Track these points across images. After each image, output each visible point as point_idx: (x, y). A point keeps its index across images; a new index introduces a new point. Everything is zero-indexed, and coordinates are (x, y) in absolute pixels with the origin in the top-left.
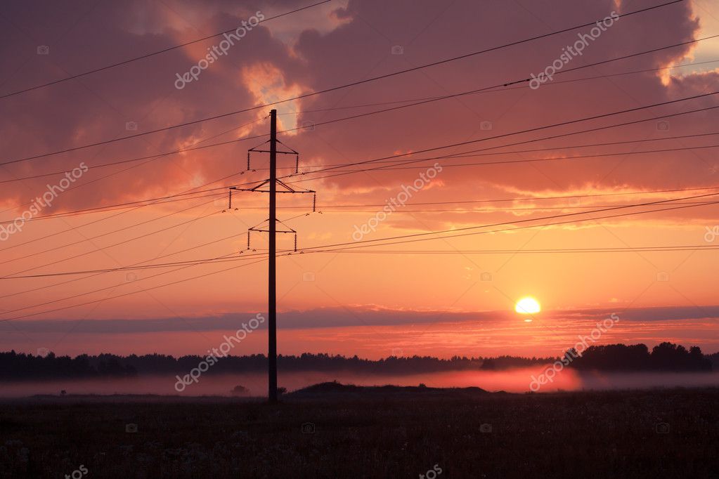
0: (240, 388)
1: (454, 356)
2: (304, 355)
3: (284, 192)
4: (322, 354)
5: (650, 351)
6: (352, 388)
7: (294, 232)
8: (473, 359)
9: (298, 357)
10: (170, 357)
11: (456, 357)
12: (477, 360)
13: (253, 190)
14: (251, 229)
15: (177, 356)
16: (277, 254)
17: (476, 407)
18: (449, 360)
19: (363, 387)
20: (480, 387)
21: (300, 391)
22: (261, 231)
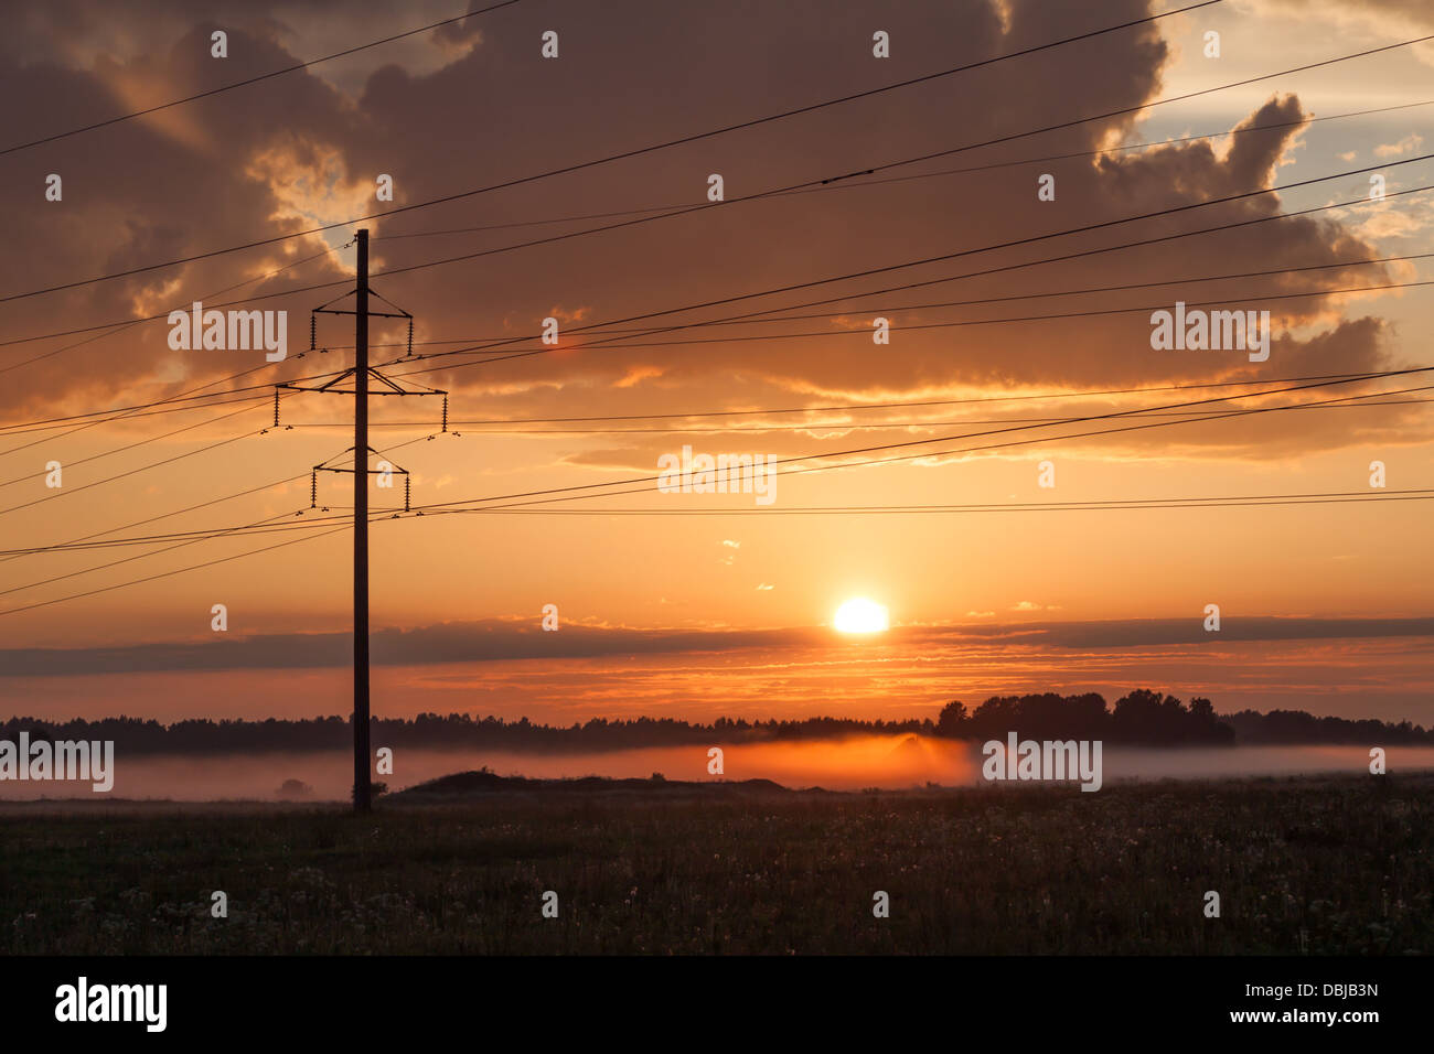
0: (294, 785)
1: (719, 717)
2: (422, 717)
3: (385, 394)
4: (457, 715)
5: (1111, 707)
6: (518, 783)
7: (404, 472)
8: (757, 722)
9: (410, 722)
10: (153, 724)
11: (724, 719)
12: (765, 726)
13: (322, 390)
14: (318, 468)
15: (166, 722)
16: (370, 517)
17: (767, 819)
18: (710, 727)
19: (540, 781)
20: (772, 780)
21: (415, 789)
22: (337, 471)
